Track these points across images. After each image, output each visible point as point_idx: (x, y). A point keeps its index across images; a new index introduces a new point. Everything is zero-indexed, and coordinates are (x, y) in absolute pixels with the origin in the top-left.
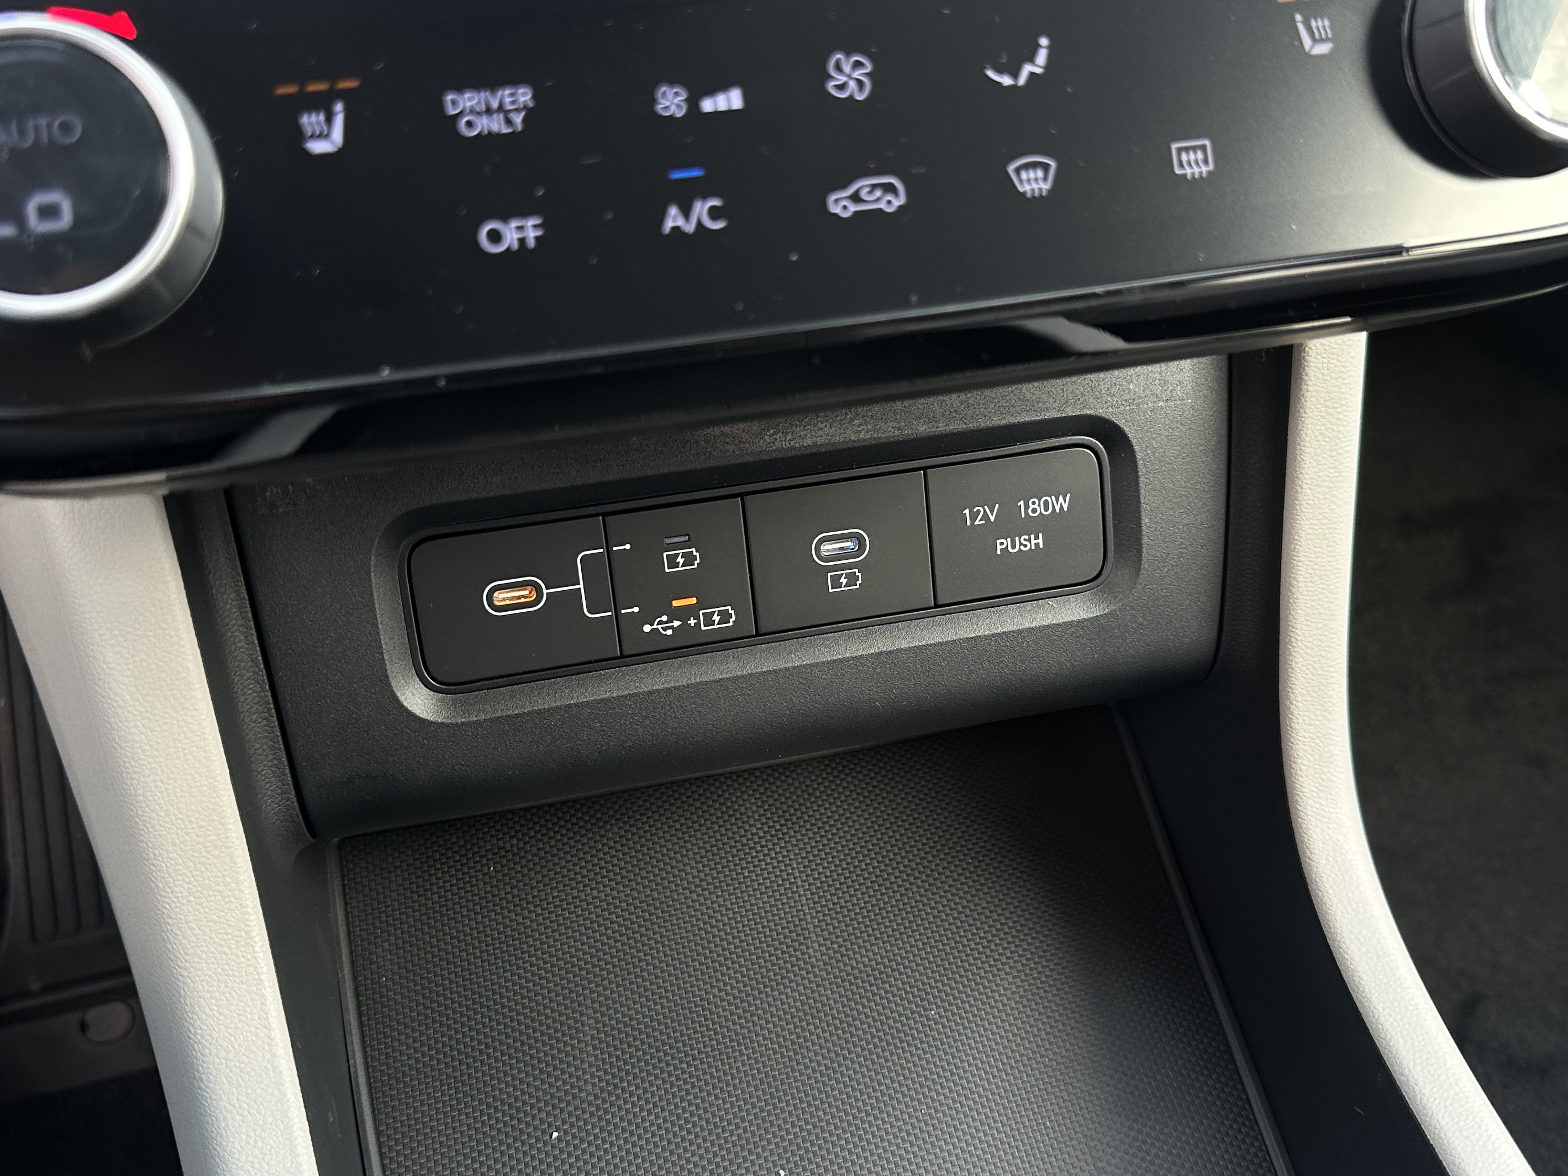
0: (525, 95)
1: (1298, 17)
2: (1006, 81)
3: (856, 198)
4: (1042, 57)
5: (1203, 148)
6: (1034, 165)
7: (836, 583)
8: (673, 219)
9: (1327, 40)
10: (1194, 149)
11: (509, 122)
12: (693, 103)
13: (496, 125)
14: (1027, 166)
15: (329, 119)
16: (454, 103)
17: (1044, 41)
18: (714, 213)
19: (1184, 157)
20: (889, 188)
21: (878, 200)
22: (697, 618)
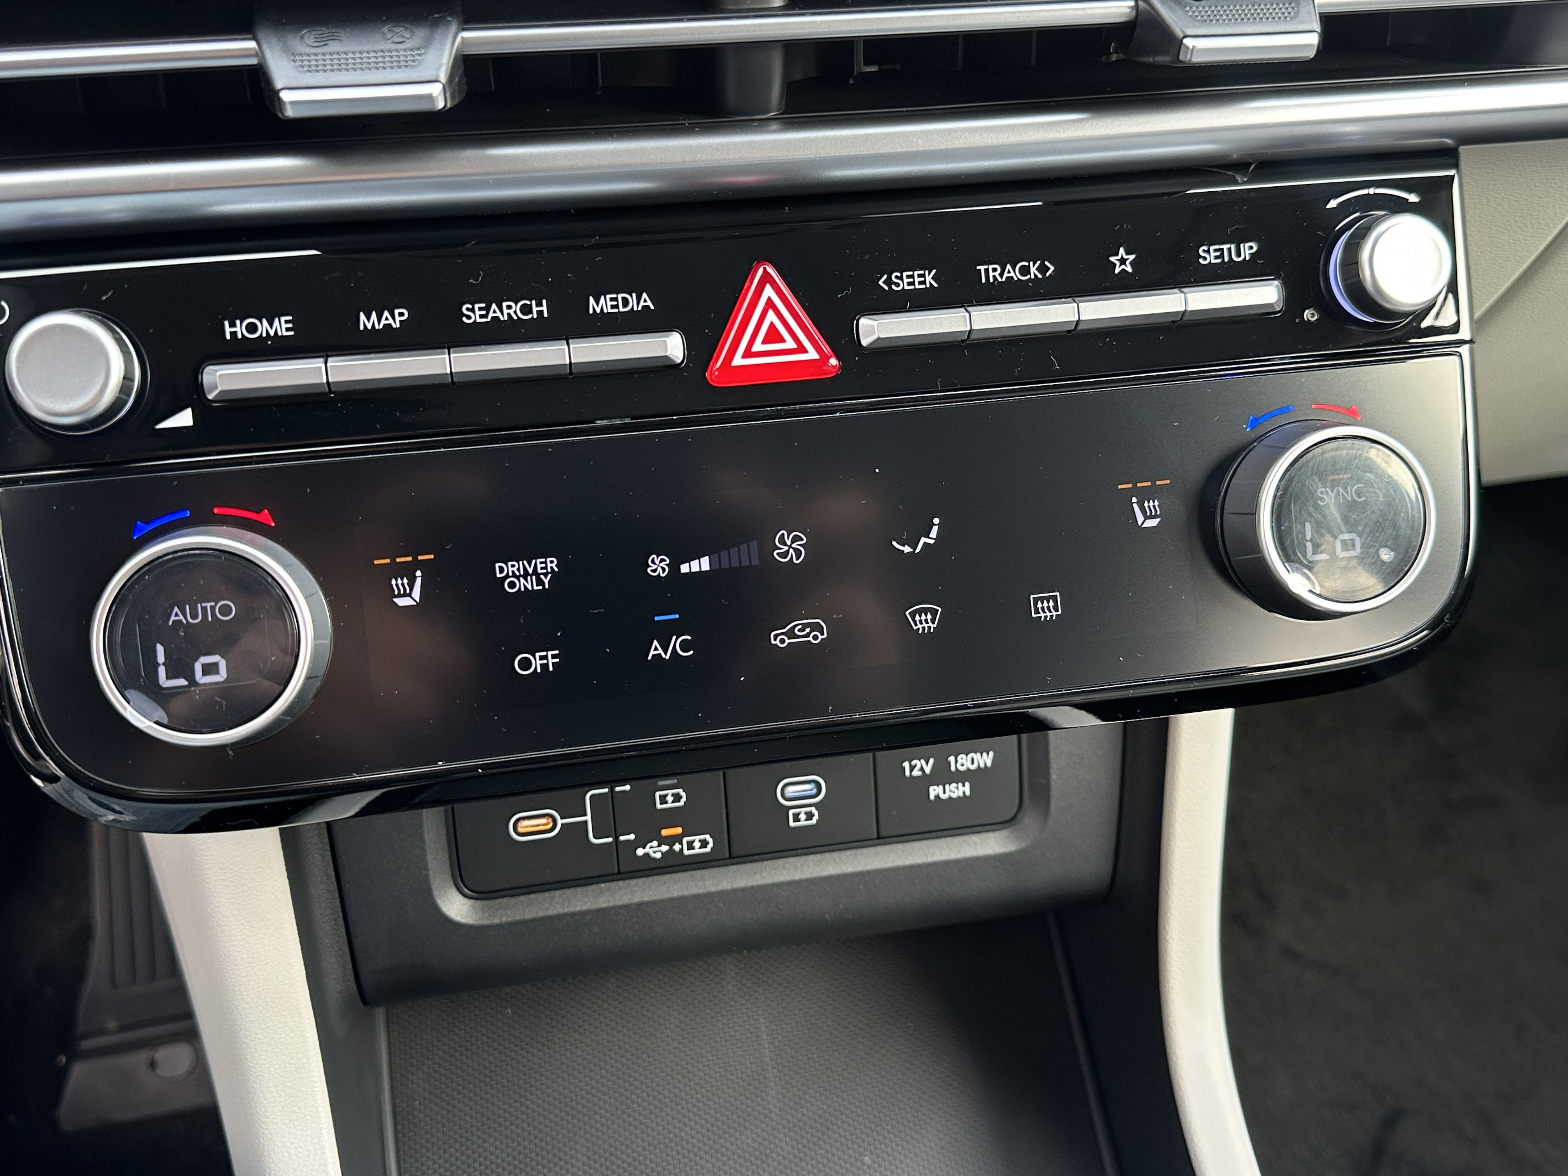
0: (552, 563)
1: (1134, 500)
2: (907, 549)
3: (791, 634)
4: (934, 533)
5: (1054, 598)
6: (925, 611)
7: (796, 818)
8: (656, 649)
9: (1156, 517)
10: (1048, 599)
11: (540, 582)
12: (674, 567)
13: (531, 584)
14: (920, 612)
15: (411, 585)
16: (501, 570)
17: (936, 521)
18: (685, 646)
19: (1039, 605)
20: (818, 628)
21: (808, 635)
22: (681, 843)
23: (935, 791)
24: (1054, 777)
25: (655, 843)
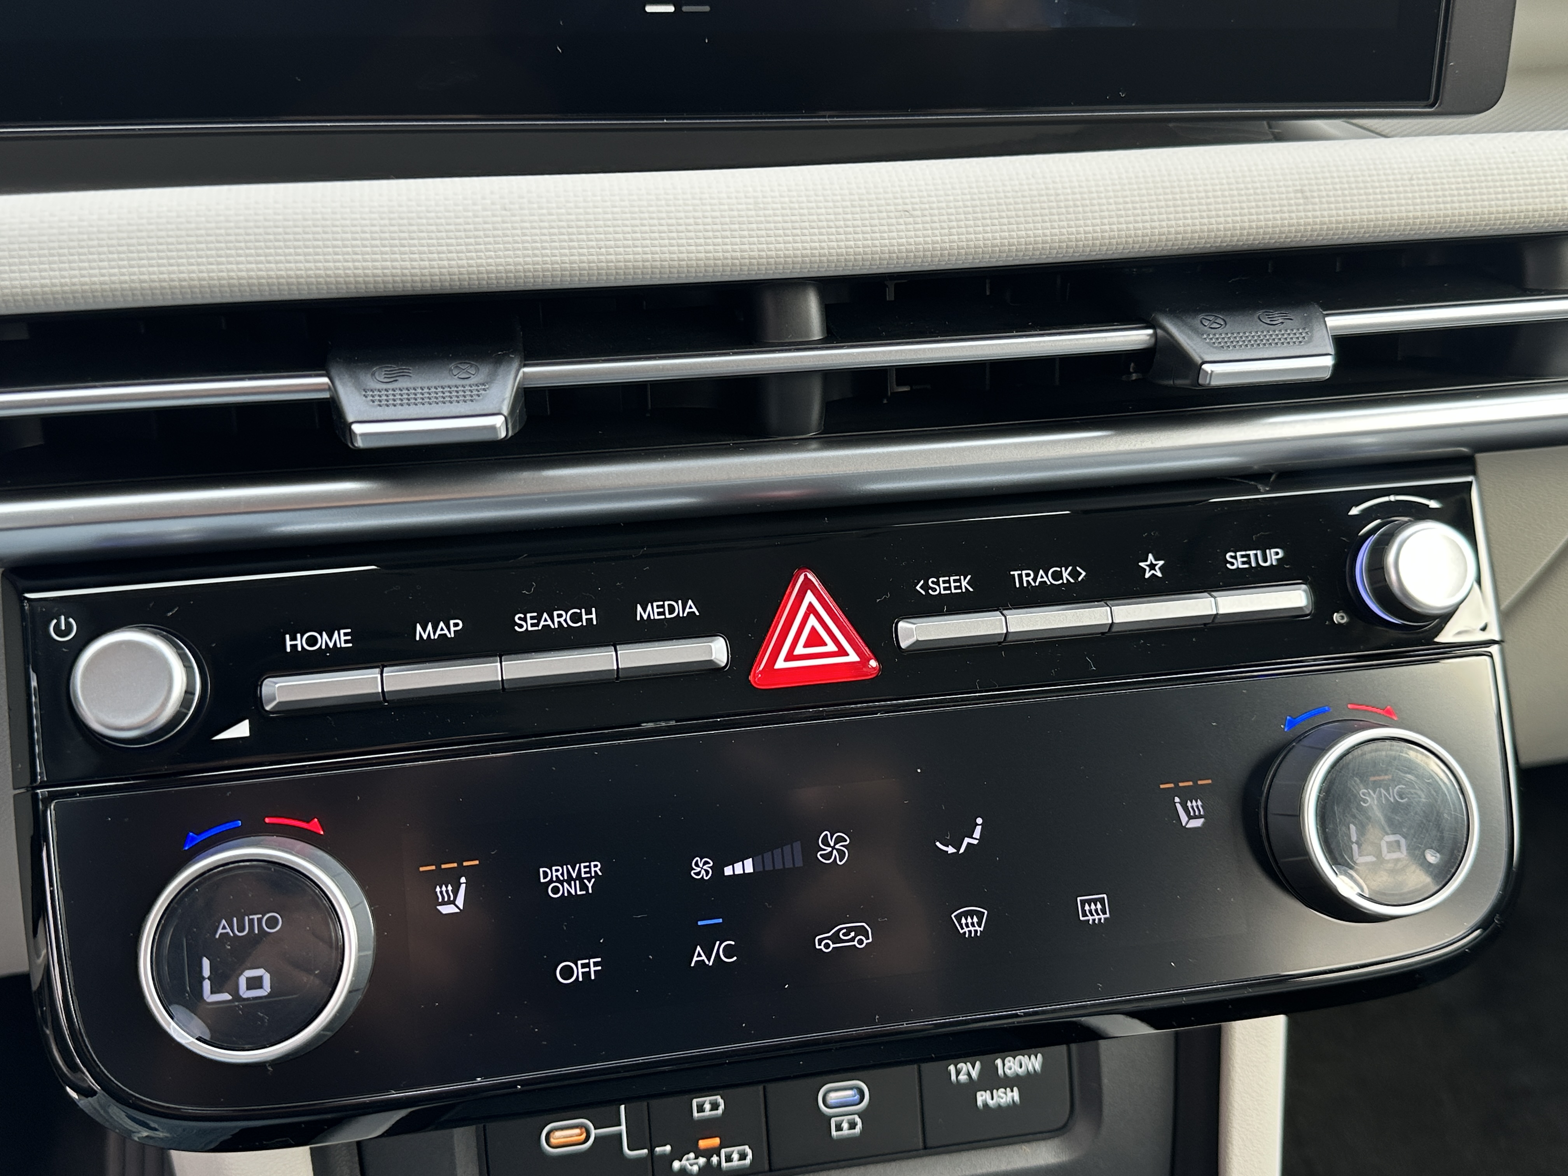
0: (596, 867)
1: (1177, 799)
2: (951, 850)
3: (836, 938)
4: (977, 833)
5: (1102, 901)
6: (971, 914)
7: (839, 1128)
8: (699, 956)
9: (1200, 817)
10: (1095, 901)
11: (584, 887)
12: (718, 870)
13: (574, 889)
14: (966, 914)
15: (456, 892)
16: (546, 875)
17: (979, 821)
18: (728, 952)
19: (1087, 907)
20: (861, 931)
21: (853, 940)
22: (719, 1155)
23: (983, 1097)
24: (1105, 1081)
25: (692, 1155)
